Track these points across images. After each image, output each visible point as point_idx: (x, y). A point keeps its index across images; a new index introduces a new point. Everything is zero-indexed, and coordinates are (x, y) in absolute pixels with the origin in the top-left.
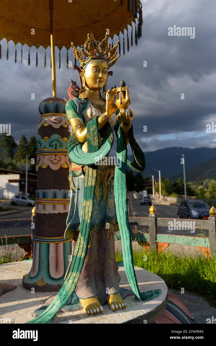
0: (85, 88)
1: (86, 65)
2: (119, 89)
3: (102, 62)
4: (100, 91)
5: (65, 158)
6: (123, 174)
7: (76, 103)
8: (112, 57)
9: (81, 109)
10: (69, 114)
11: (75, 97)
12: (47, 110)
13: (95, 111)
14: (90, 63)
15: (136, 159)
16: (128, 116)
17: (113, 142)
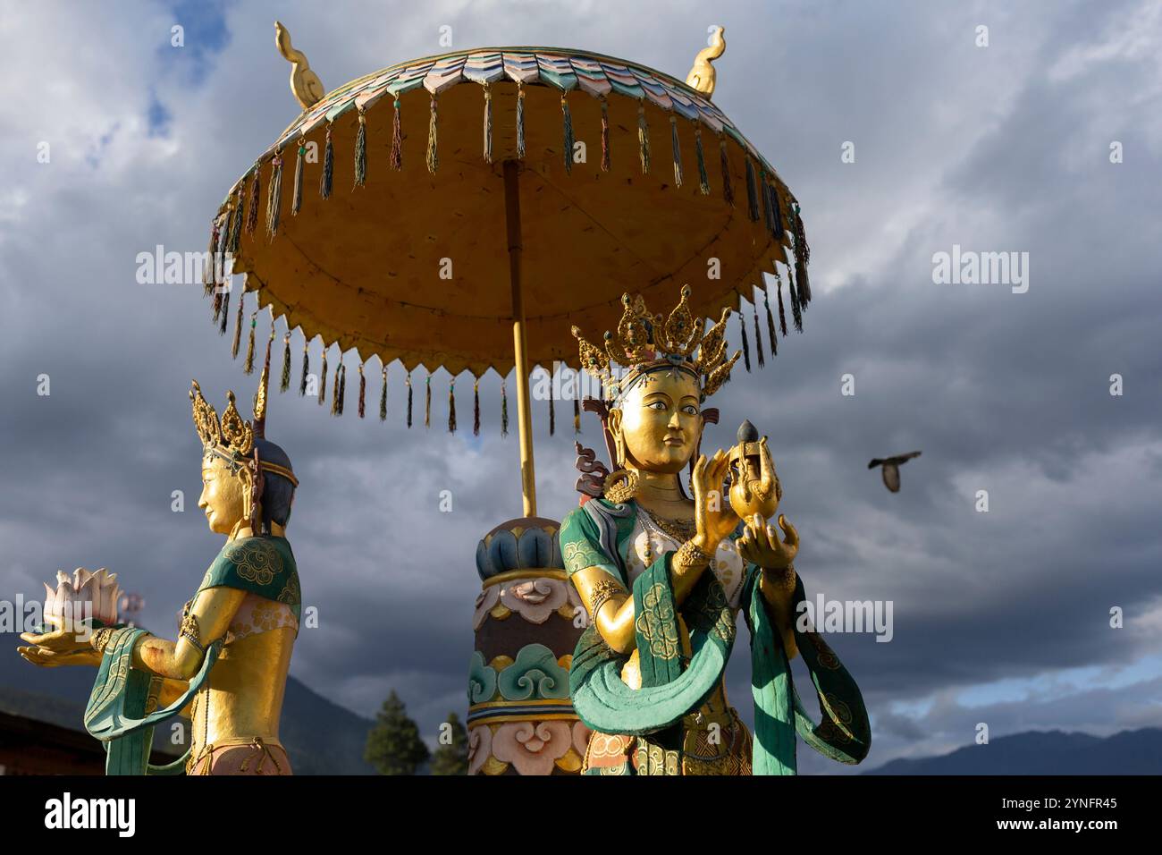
0: (624, 468)
1: (624, 393)
2: (736, 452)
3: (675, 378)
4: (678, 475)
5: (569, 733)
6: (785, 768)
7: (595, 519)
8: (710, 360)
9: (613, 536)
10: (573, 555)
11: (594, 501)
12: (503, 564)
13: (663, 538)
14: (638, 383)
15: (828, 709)
16: (775, 538)
17: (731, 640)
